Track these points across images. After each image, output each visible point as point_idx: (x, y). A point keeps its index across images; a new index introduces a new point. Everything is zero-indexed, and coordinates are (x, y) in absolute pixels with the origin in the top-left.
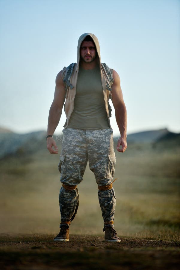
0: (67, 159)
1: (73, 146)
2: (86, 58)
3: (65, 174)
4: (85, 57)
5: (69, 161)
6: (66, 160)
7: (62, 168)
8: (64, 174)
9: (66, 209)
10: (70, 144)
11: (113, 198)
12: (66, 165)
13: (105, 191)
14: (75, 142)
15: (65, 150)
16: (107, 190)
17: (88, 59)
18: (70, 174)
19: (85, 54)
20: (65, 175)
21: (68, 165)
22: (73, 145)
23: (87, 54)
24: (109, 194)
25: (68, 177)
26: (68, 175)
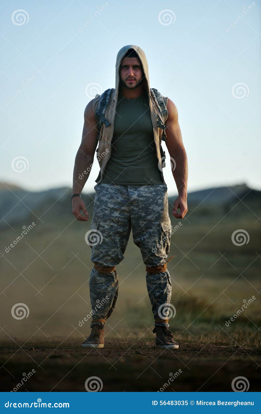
0: (102, 228)
2: (128, 82)
3: (98, 250)
4: (128, 80)
5: (104, 231)
8: (96, 250)
10: (106, 206)
11: (168, 284)
13: (157, 275)
14: (112, 204)
15: (99, 215)
16: (158, 274)
17: (131, 84)
18: (105, 250)
19: (127, 76)
22: (109, 208)
23: (130, 76)
24: (161, 279)
25: (102, 255)
26: (102, 251)
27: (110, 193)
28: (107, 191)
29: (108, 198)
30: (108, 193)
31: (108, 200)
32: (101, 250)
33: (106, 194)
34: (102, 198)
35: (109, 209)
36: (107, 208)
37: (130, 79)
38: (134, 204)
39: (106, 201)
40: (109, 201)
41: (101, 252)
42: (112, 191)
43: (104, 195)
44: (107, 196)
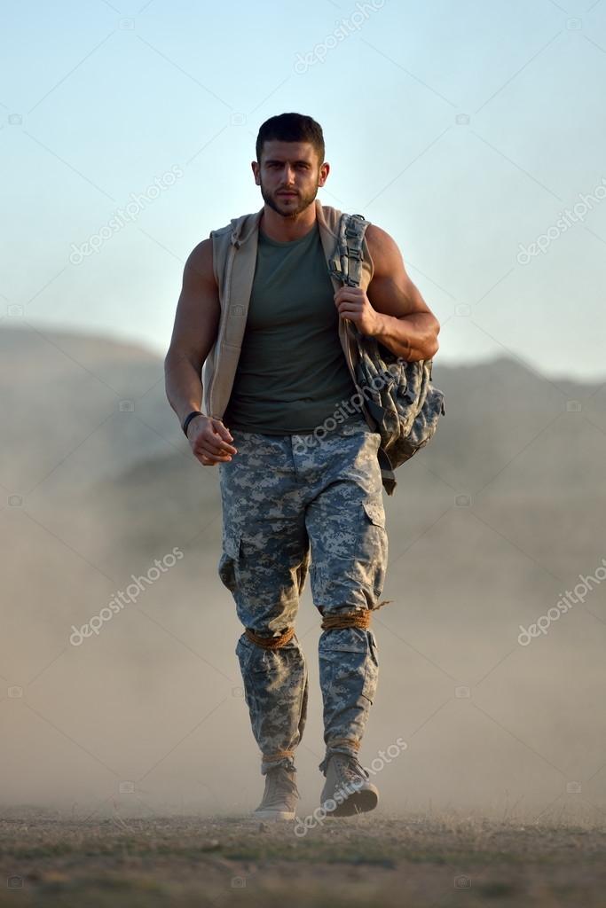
0: (250, 549)
1: (258, 505)
2: (281, 198)
3: (257, 596)
4: (278, 194)
5: (258, 555)
6: (246, 553)
7: (242, 580)
8: (253, 598)
9: (275, 709)
10: (248, 499)
12: (251, 568)
14: (261, 493)
15: (234, 520)
17: (287, 203)
18: (272, 595)
19: (279, 186)
20: (258, 600)
21: (257, 568)
22: (256, 502)
23: (286, 185)
24: (353, 642)
25: (269, 606)
26: (267, 598)
27: (253, 468)
28: (245, 464)
29: (249, 479)
30: (248, 468)
31: (249, 484)
32: (263, 597)
33: (244, 470)
34: (237, 481)
35: (256, 506)
36: (251, 504)
37: (286, 191)
38: (310, 482)
39: (248, 488)
40: (254, 487)
41: (265, 600)
42: (258, 463)
43: (241, 474)
44: (248, 475)
